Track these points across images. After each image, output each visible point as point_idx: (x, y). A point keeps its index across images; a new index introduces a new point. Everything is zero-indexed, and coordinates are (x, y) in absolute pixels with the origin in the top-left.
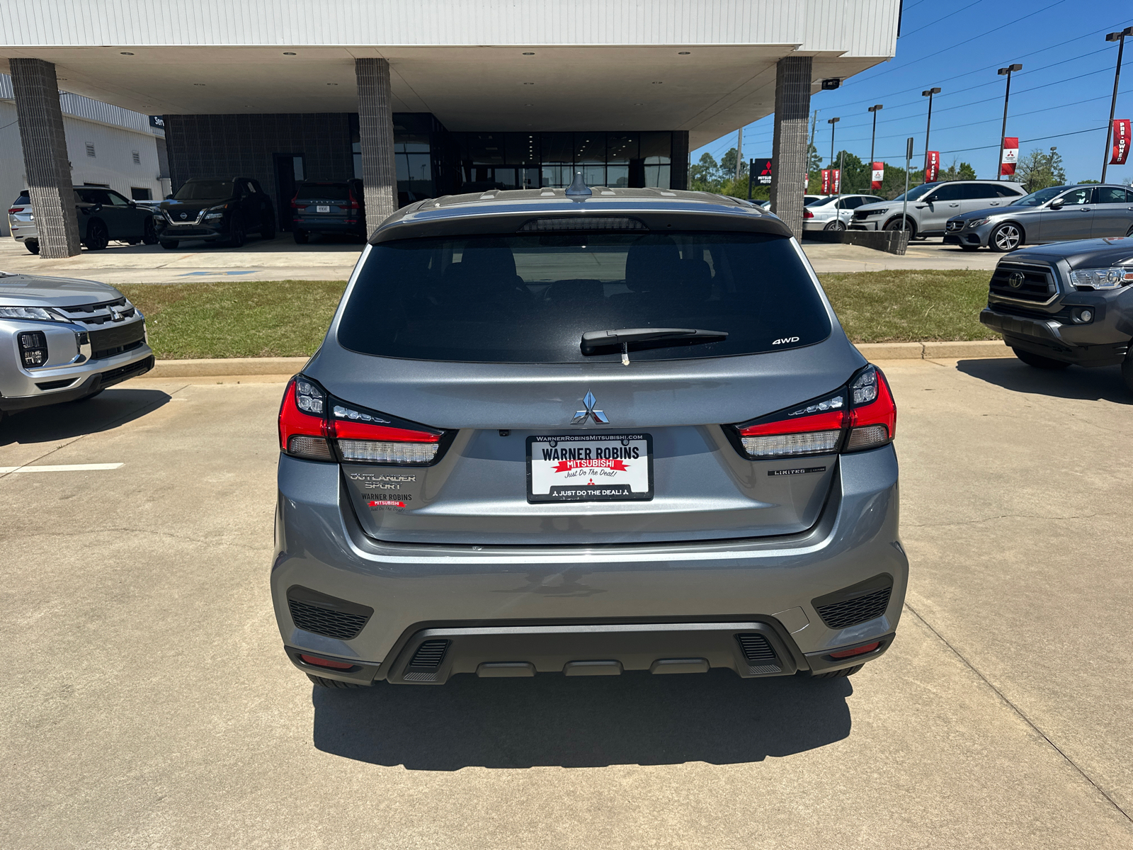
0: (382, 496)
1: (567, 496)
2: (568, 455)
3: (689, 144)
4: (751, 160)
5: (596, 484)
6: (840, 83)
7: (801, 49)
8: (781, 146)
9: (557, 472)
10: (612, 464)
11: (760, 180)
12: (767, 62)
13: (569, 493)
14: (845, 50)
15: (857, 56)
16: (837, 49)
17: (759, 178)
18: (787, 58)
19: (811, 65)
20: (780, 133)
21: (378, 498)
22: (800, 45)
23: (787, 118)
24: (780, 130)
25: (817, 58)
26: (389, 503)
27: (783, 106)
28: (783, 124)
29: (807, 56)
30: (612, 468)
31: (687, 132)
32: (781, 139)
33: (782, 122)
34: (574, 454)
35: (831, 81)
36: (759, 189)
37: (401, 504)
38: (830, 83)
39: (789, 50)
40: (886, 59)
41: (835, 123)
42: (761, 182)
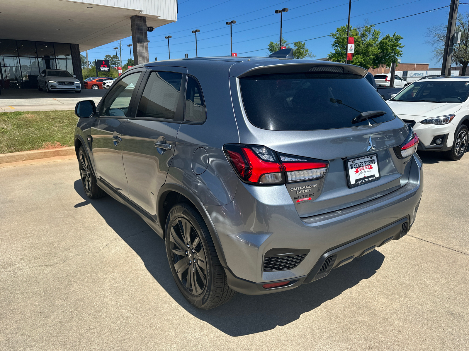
0: (303, 196)
1: (360, 183)
2: (358, 166)
3: (80, 51)
4: (95, 60)
5: (366, 176)
6: (154, 29)
7: (143, 13)
8: (138, 53)
9: (356, 173)
10: (369, 167)
11: (101, 69)
12: (126, 17)
13: (361, 182)
14: (159, 16)
15: (163, 19)
16: (156, 15)
17: (100, 68)
18: (136, 16)
19: (146, 20)
20: (137, 48)
21: (301, 197)
22: (143, 11)
23: (139, 42)
24: (137, 47)
25: (148, 18)
26: (305, 199)
27: (137, 37)
28: (138, 44)
29: (144, 16)
30: (370, 169)
31: (78, 45)
32: (138, 50)
33: (137, 43)
34: (359, 165)
35: (150, 28)
36: (100, 73)
37: (310, 199)
38: (150, 29)
39: (137, 13)
40: (174, 21)
41: (131, 47)
42: (102, 70)
